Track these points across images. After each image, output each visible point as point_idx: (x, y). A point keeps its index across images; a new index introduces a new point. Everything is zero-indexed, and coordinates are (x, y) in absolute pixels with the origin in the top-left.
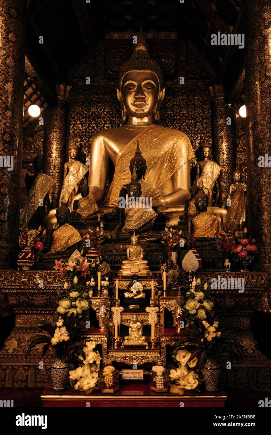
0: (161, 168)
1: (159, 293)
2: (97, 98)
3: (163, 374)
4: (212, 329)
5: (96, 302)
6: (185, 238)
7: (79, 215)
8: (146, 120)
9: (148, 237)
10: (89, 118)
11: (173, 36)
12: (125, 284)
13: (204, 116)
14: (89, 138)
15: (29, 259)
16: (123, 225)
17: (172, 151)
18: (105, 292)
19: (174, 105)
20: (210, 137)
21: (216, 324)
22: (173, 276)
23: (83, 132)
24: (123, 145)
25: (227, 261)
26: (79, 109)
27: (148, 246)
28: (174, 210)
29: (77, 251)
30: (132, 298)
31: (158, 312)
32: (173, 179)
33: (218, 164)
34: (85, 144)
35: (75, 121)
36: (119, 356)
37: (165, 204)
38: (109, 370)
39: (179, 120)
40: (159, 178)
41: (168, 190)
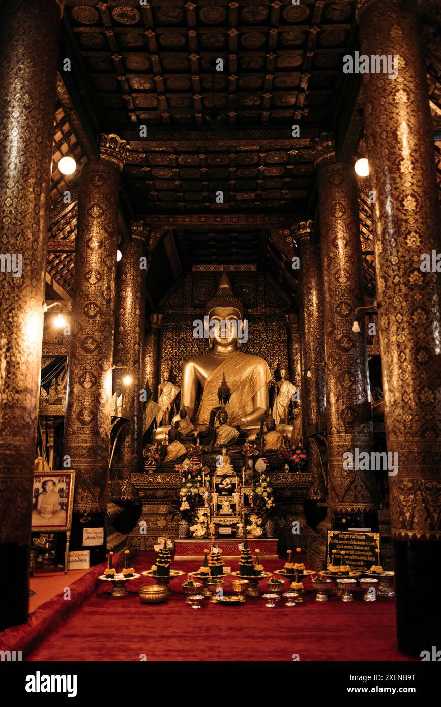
0: (242, 391)
1: (241, 485)
2: (186, 325)
3: (243, 528)
4: (270, 502)
5: (202, 490)
6: (259, 450)
7: (180, 433)
8: (230, 348)
9: (233, 450)
10: (179, 342)
11: (253, 268)
12: (219, 480)
13: (281, 340)
14: (178, 361)
15: (154, 465)
16: (215, 441)
17: (252, 376)
18: (207, 484)
19: (254, 330)
20: (286, 359)
21: (272, 499)
22: (249, 474)
23: (173, 355)
24: (210, 371)
25: (286, 465)
26: (169, 335)
27: (233, 456)
28: (253, 427)
29: (187, 460)
30: (224, 488)
31: (240, 496)
32: (254, 399)
33: (294, 384)
34: (175, 366)
35: (166, 345)
36: (217, 520)
37: (246, 423)
38: (212, 526)
39: (259, 343)
40: (241, 399)
41: (249, 409)
